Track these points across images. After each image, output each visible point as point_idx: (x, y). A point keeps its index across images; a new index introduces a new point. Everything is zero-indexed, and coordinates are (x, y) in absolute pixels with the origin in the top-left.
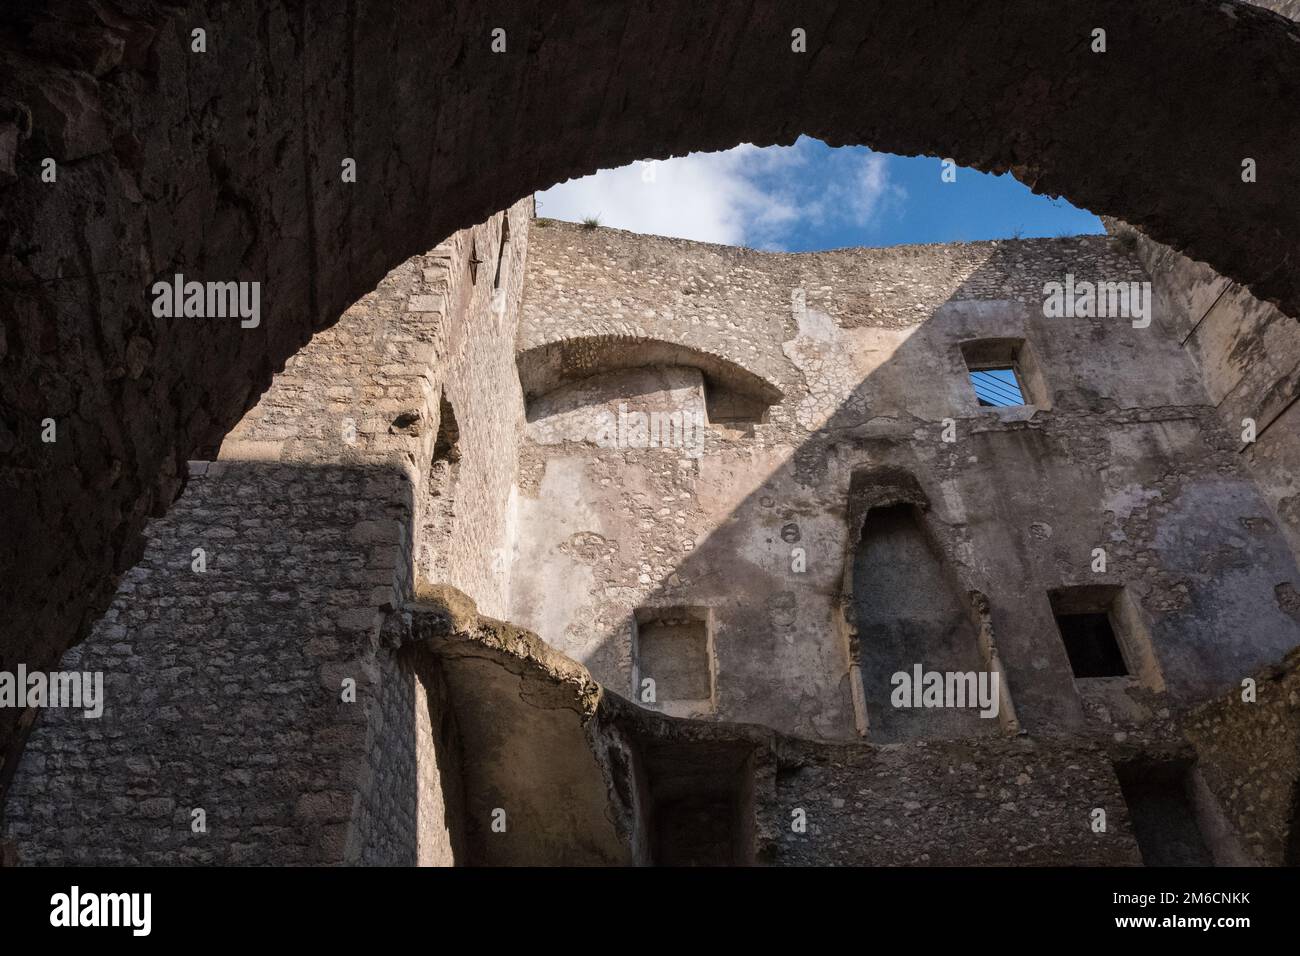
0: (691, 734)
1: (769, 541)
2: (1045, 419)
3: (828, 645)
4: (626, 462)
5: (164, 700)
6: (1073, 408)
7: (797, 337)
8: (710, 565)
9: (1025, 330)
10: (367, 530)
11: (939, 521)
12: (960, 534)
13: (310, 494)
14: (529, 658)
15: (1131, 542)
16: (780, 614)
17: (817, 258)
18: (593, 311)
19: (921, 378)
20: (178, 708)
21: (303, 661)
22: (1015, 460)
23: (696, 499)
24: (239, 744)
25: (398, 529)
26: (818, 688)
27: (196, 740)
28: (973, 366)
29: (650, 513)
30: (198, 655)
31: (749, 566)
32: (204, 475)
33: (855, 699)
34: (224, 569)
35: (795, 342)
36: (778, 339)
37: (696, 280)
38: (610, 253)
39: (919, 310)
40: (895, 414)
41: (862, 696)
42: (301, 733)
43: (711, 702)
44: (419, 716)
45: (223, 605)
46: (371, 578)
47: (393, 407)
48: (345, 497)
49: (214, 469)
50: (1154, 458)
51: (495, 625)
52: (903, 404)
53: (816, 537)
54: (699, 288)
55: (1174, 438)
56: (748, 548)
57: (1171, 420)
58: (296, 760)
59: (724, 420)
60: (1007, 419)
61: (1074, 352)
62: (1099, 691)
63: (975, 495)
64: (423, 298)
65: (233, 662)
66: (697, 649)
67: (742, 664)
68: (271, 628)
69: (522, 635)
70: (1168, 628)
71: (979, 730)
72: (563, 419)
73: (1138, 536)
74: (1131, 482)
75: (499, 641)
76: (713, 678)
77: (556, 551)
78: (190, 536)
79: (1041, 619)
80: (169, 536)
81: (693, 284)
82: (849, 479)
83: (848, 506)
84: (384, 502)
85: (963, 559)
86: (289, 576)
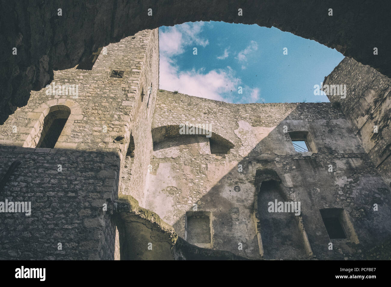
0: (206, 253)
1: (230, 191)
2: (316, 156)
3: (250, 225)
4: (185, 165)
5: (25, 229)
6: (324, 153)
7: (239, 128)
8: (211, 198)
9: (308, 129)
10: (104, 173)
11: (284, 186)
12: (291, 191)
13: (85, 161)
14: (155, 223)
15: (345, 195)
16: (234, 215)
17: (244, 105)
18: (176, 117)
19: (277, 142)
20: (30, 232)
21: (78, 217)
22: (307, 168)
23: (207, 177)
24: (52, 246)
25: (115, 174)
26: (247, 240)
27: (36, 244)
28: (292, 140)
29: (192, 181)
30: (40, 214)
31: (224, 198)
32: (49, 153)
33: (259, 244)
34: (53, 184)
35: (238, 130)
36: (232, 129)
37: (208, 110)
38: (182, 101)
39: (276, 122)
40: (269, 153)
41: (261, 243)
42: (75, 243)
43: (211, 244)
44: (116, 241)
45: (51, 196)
46: (104, 189)
47: (115, 134)
48: (97, 162)
49: (53, 151)
50: (350, 169)
51: (145, 210)
52: (272, 150)
53: (245, 190)
54: (209, 112)
55: (356, 163)
56: (224, 193)
57: (354, 157)
58: (72, 253)
59: (216, 153)
60: (304, 155)
61: (323, 136)
62: (338, 243)
63: (295, 179)
64: (127, 102)
65: (52, 217)
66: (206, 226)
67: (222, 231)
68: (67, 205)
69: (153, 214)
70: (359, 223)
71: (300, 256)
72: (165, 150)
73: (347, 193)
74: (343, 176)
75: (145, 216)
76: (212, 236)
77: (161, 192)
78: (42, 173)
79: (318, 219)
80: (34, 172)
81: (207, 111)
82: (255, 172)
83: (255, 181)
84: (110, 164)
85: (292, 199)
86: (75, 187)
